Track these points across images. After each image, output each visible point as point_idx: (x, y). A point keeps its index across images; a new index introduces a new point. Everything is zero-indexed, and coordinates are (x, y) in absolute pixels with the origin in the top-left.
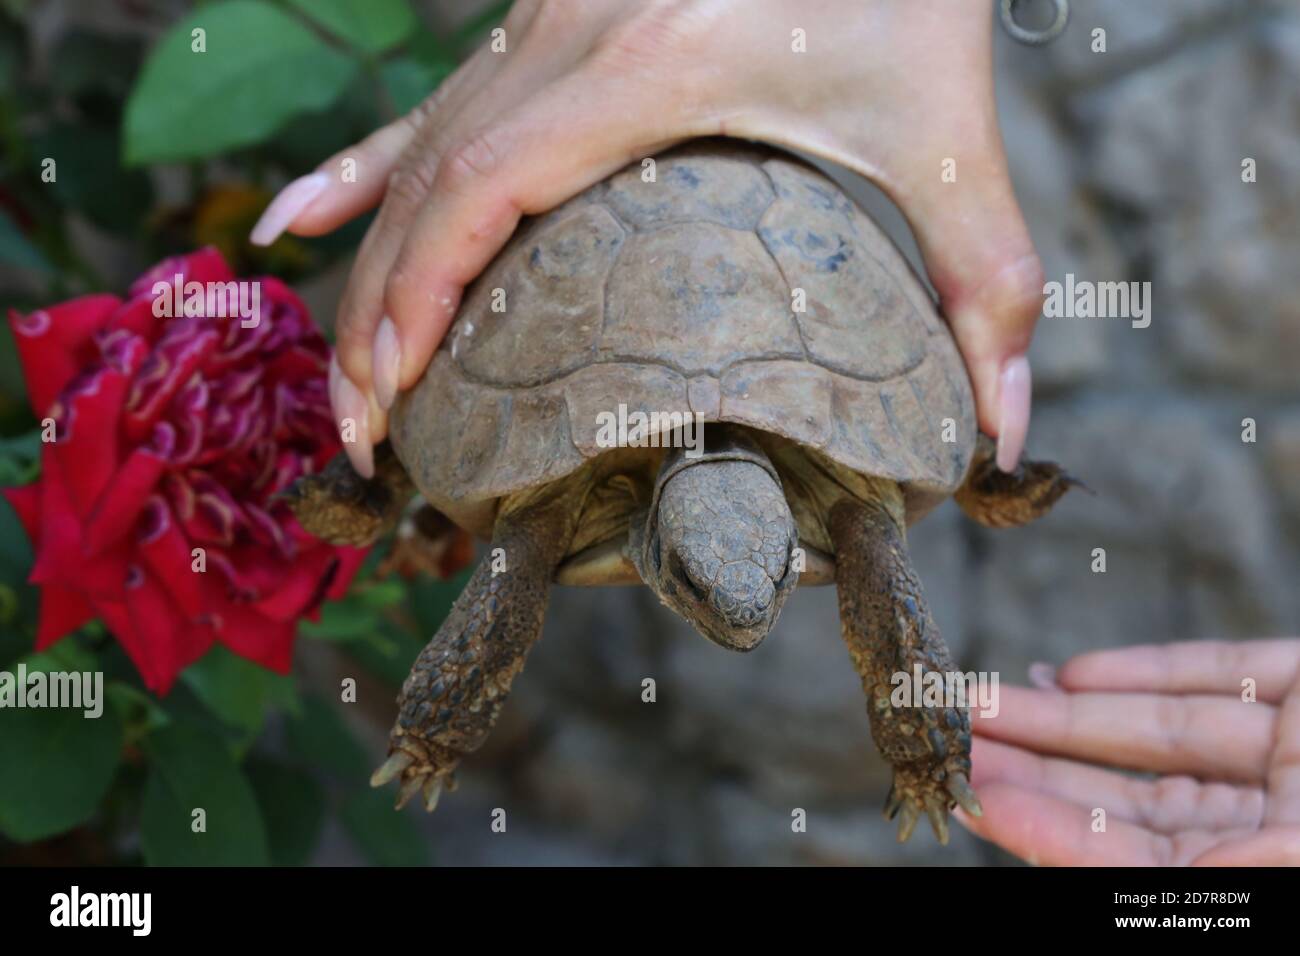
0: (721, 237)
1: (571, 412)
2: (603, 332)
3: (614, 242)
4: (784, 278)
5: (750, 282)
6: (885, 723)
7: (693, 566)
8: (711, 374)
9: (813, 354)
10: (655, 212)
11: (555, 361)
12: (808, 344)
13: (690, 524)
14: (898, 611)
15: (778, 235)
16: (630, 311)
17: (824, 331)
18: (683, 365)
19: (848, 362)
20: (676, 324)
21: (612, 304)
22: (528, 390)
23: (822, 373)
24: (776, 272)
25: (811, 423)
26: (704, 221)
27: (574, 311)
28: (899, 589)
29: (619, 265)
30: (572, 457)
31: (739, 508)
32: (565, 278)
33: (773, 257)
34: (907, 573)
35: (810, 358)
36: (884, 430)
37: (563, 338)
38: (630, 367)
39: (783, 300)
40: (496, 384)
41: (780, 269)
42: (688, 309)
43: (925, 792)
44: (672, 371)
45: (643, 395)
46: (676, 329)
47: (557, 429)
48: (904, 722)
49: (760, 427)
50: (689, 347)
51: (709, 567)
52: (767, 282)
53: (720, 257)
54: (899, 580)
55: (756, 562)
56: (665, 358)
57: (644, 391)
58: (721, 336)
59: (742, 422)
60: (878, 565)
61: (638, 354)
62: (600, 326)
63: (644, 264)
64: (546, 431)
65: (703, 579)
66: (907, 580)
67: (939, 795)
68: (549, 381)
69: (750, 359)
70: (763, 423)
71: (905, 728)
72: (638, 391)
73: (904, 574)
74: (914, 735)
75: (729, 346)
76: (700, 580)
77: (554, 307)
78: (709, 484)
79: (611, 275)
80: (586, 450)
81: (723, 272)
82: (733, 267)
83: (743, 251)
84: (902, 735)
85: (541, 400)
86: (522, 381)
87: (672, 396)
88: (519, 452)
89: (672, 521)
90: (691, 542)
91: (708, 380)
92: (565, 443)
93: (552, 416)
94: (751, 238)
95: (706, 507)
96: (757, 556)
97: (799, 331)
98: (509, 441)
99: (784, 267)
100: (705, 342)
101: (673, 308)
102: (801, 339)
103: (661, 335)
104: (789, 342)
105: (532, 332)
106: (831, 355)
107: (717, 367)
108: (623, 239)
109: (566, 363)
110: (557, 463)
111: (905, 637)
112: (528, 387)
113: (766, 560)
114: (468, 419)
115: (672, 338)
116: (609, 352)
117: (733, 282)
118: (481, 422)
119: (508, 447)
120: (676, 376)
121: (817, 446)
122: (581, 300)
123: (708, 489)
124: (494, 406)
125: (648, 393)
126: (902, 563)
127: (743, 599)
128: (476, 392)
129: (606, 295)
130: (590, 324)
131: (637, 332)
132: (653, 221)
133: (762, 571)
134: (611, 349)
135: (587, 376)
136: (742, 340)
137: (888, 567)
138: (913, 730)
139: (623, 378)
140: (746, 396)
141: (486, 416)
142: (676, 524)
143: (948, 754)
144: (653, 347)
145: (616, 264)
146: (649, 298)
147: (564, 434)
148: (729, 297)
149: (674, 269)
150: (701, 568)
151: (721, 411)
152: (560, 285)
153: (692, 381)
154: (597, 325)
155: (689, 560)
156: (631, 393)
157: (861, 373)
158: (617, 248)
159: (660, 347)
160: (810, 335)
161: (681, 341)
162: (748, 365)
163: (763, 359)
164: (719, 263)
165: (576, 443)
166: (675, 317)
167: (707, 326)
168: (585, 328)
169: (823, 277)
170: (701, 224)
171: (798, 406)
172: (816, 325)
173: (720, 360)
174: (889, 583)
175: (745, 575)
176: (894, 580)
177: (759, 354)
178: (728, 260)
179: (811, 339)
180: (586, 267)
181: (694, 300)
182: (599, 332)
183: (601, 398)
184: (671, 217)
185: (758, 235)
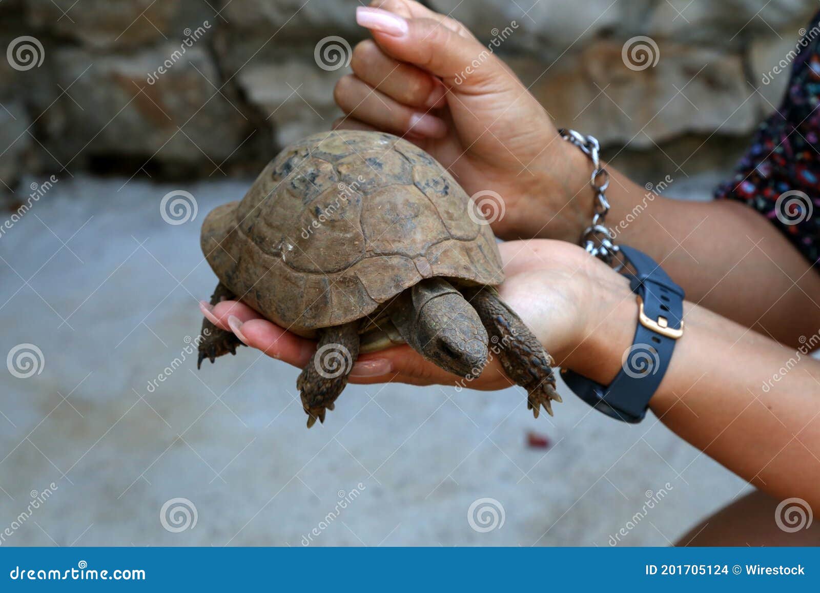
0: (404, 191)
1: (364, 282)
2: (366, 244)
3: (358, 201)
4: (433, 203)
5: (422, 209)
6: (511, 372)
7: (453, 345)
8: (422, 256)
9: (453, 235)
10: (370, 183)
11: (346, 260)
12: (450, 231)
13: (445, 326)
14: (496, 323)
15: (423, 184)
16: (376, 232)
17: (453, 223)
18: (408, 254)
19: (464, 234)
20: (399, 235)
21: (366, 230)
22: (335, 274)
23: (459, 243)
24: (429, 202)
25: (467, 268)
26: (394, 184)
27: (348, 236)
28: (493, 314)
29: (364, 212)
30: (372, 304)
31: (462, 316)
32: (339, 221)
33: (425, 195)
34: (495, 307)
35: (452, 237)
36: (485, 261)
37: (347, 248)
38: (385, 258)
39: (435, 214)
40: (316, 272)
41: (430, 200)
42: (402, 227)
43: (537, 395)
44: (404, 257)
45: (396, 270)
46: (400, 237)
47: (359, 292)
48: (518, 369)
49: (450, 276)
50: (408, 245)
51: (461, 346)
52: (427, 207)
53: (407, 201)
54: (492, 310)
55: (478, 339)
56: (399, 252)
57: (396, 269)
58: (419, 237)
59: (442, 275)
60: (482, 307)
61: (387, 252)
62: (364, 241)
63: (376, 210)
64: (352, 293)
65: (459, 350)
66: (496, 309)
67: (543, 395)
68: (345, 268)
69: (433, 245)
70: (451, 274)
71: (519, 371)
72: (393, 269)
73: (494, 307)
74: (524, 372)
75: (424, 241)
76: (458, 351)
77: (338, 234)
78: (445, 307)
79: (361, 216)
80: (379, 300)
81: (411, 207)
82: (414, 204)
83: (413, 194)
84: (519, 375)
85: (345, 278)
86: (330, 270)
87: (410, 269)
88: (340, 304)
89: (435, 326)
90: (448, 334)
91: (421, 258)
92: (366, 298)
93: (352, 286)
94: (414, 187)
95: (449, 318)
96: (477, 336)
97: (445, 226)
98: (333, 299)
99: (431, 198)
100: (414, 241)
101: (395, 228)
102: (447, 229)
103: (394, 241)
104: (443, 233)
105: (328, 248)
106: (459, 234)
107: (423, 252)
108: (361, 199)
109: (351, 260)
110: (366, 307)
111: (502, 334)
112: (335, 273)
113: (482, 337)
114: (304, 289)
115: (399, 242)
116: (371, 252)
117: (416, 210)
118: (312, 291)
119: (333, 302)
120: (407, 259)
121: (473, 278)
122: (351, 230)
123: (446, 310)
124: (319, 283)
125: (398, 269)
126: (492, 303)
127: (479, 357)
128: (305, 277)
129: (362, 226)
130: (359, 240)
131: (382, 241)
132: (371, 188)
133: (482, 343)
134: (372, 251)
135: (366, 265)
136: (427, 236)
137: (486, 306)
138: (522, 371)
139: (383, 264)
140: (439, 263)
141: (315, 288)
142: (437, 327)
143: (541, 377)
144: (392, 247)
145: (362, 211)
146: (383, 225)
147: (364, 294)
148: (416, 218)
149: (390, 209)
150: (457, 346)
151: (433, 272)
152: (337, 224)
153: (415, 260)
154: (362, 241)
155: (450, 343)
156: (390, 270)
157: (469, 238)
158: (360, 204)
159: (395, 247)
160: (449, 227)
161: (404, 242)
162: (433, 248)
163: (438, 243)
164: (407, 203)
165: (373, 297)
166: (398, 232)
167: (412, 233)
168: (357, 243)
169: (445, 199)
170: (393, 186)
171: (458, 262)
172: (450, 221)
173: (423, 248)
174: (489, 313)
175: (476, 346)
176: (490, 311)
177: (435, 241)
178: (410, 201)
179: (450, 229)
180: (348, 214)
181: (403, 223)
182: (364, 244)
183: (376, 275)
184: (379, 185)
185: (416, 186)
